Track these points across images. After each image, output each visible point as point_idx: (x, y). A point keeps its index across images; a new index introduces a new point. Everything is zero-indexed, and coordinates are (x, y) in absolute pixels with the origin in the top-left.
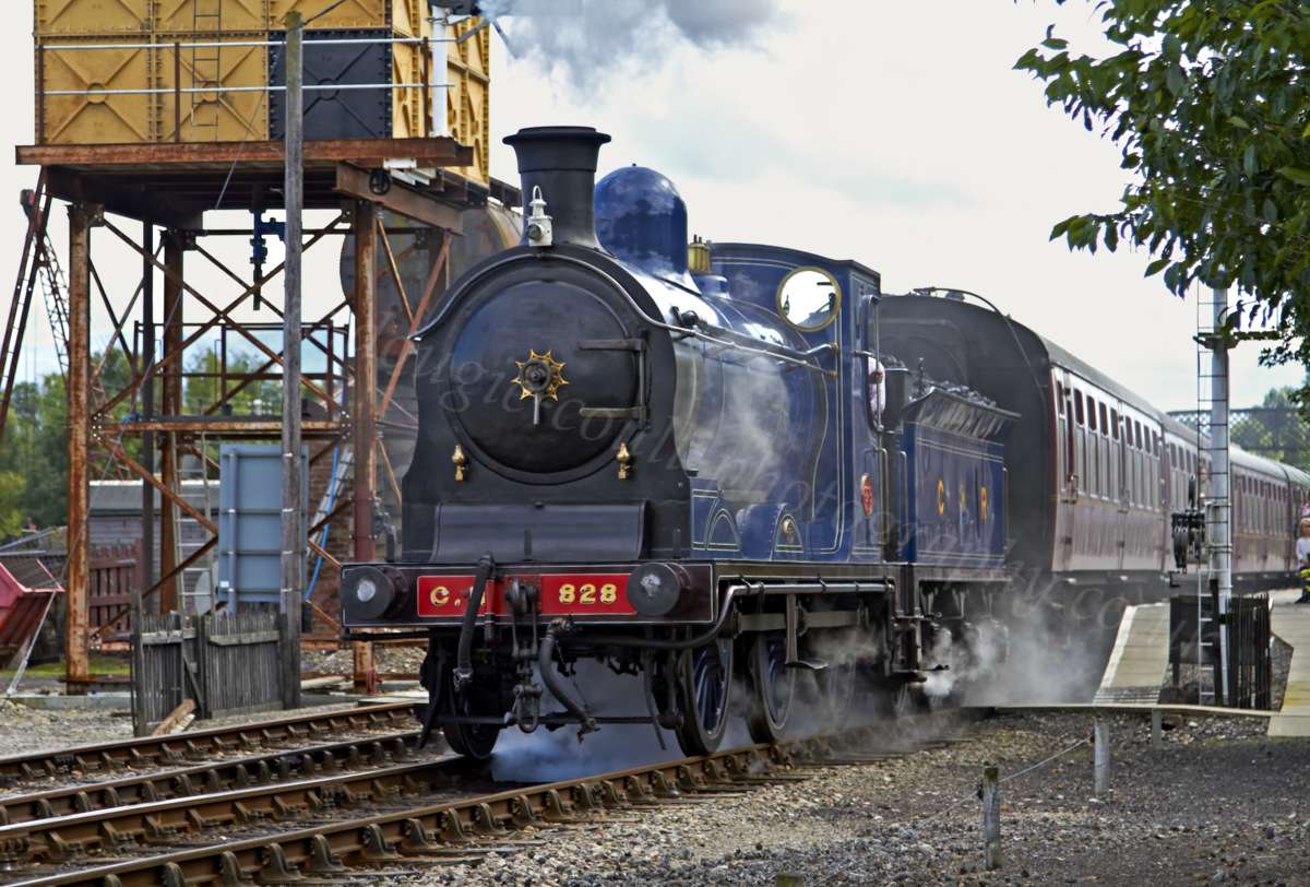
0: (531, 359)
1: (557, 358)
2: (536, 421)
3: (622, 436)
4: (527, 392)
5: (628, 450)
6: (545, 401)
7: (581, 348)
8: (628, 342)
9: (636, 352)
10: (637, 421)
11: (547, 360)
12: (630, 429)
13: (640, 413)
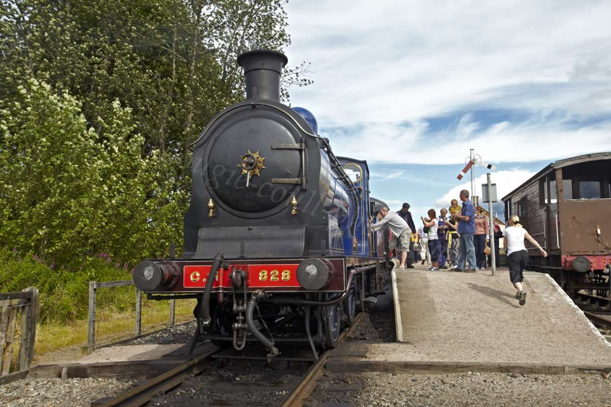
1: (261, 155)
2: (248, 185)
3: (293, 193)
4: (245, 171)
5: (296, 200)
6: (254, 176)
7: (272, 149)
8: (297, 146)
9: (300, 151)
10: (301, 185)
11: (256, 156)
12: (298, 189)
13: (302, 180)
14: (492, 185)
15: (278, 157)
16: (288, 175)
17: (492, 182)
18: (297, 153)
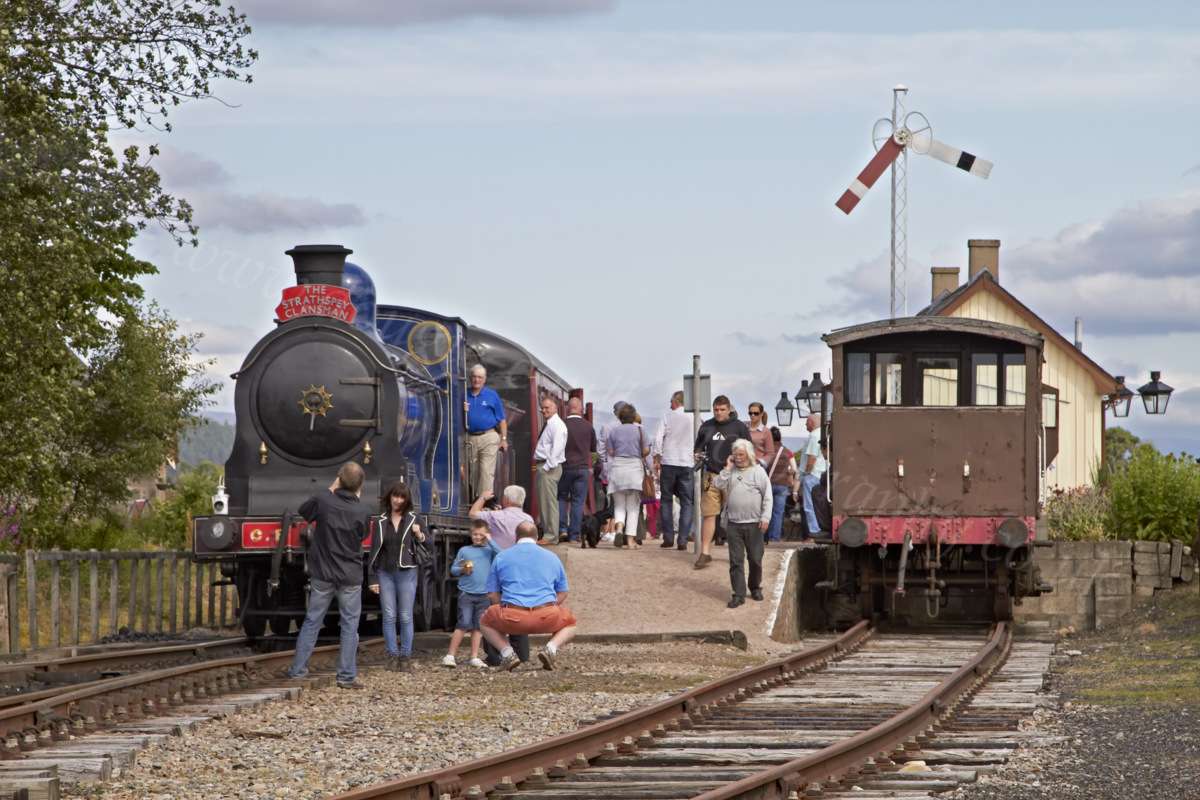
0: (312, 390)
1: (327, 390)
2: (312, 427)
3: (366, 437)
4: (307, 410)
5: (371, 446)
6: (319, 417)
7: (341, 383)
8: (371, 380)
9: (375, 386)
10: (375, 428)
11: (321, 391)
12: (371, 433)
13: (377, 423)
14: (702, 378)
15: (347, 394)
16: (360, 416)
17: (703, 372)
18: (371, 388)
